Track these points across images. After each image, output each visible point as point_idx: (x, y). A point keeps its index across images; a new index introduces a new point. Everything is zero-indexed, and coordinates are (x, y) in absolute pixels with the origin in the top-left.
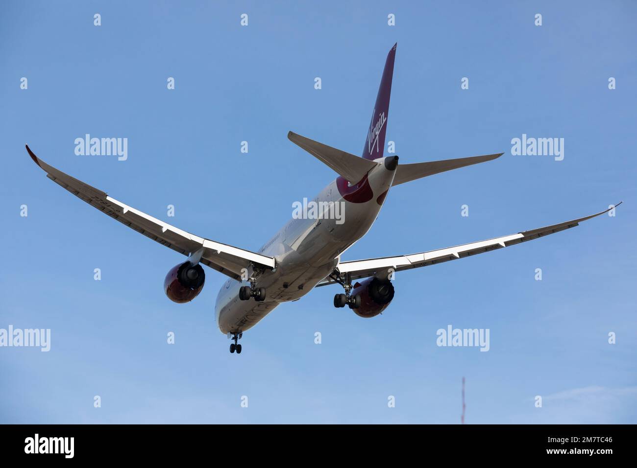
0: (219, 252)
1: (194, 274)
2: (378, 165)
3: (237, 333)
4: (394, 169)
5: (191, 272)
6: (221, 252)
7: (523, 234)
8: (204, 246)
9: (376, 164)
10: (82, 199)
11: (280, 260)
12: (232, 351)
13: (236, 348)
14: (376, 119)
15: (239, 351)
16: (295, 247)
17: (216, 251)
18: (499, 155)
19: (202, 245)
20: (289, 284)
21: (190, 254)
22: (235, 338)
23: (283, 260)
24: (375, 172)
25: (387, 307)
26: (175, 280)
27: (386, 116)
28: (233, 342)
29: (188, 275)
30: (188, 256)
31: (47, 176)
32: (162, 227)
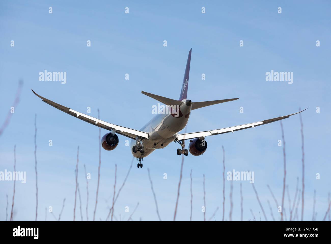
0: (122, 132)
1: (113, 139)
2: (183, 103)
3: (140, 158)
4: (190, 105)
5: (111, 138)
6: (123, 132)
7: (263, 122)
8: (115, 129)
9: (183, 102)
10: (59, 109)
11: (150, 134)
12: (138, 167)
13: (140, 165)
14: (185, 81)
15: (141, 167)
16: (157, 129)
17: (121, 131)
18: (237, 99)
19: (114, 129)
20: (156, 144)
21: (111, 130)
22: (140, 161)
23: (152, 135)
24: (183, 105)
25: (205, 152)
26: (105, 141)
27: (188, 80)
28: (139, 163)
29: (110, 139)
30: (110, 130)
31: (43, 101)
32: (95, 121)
